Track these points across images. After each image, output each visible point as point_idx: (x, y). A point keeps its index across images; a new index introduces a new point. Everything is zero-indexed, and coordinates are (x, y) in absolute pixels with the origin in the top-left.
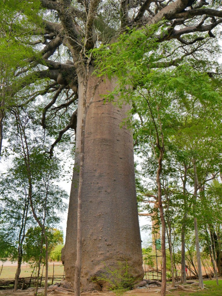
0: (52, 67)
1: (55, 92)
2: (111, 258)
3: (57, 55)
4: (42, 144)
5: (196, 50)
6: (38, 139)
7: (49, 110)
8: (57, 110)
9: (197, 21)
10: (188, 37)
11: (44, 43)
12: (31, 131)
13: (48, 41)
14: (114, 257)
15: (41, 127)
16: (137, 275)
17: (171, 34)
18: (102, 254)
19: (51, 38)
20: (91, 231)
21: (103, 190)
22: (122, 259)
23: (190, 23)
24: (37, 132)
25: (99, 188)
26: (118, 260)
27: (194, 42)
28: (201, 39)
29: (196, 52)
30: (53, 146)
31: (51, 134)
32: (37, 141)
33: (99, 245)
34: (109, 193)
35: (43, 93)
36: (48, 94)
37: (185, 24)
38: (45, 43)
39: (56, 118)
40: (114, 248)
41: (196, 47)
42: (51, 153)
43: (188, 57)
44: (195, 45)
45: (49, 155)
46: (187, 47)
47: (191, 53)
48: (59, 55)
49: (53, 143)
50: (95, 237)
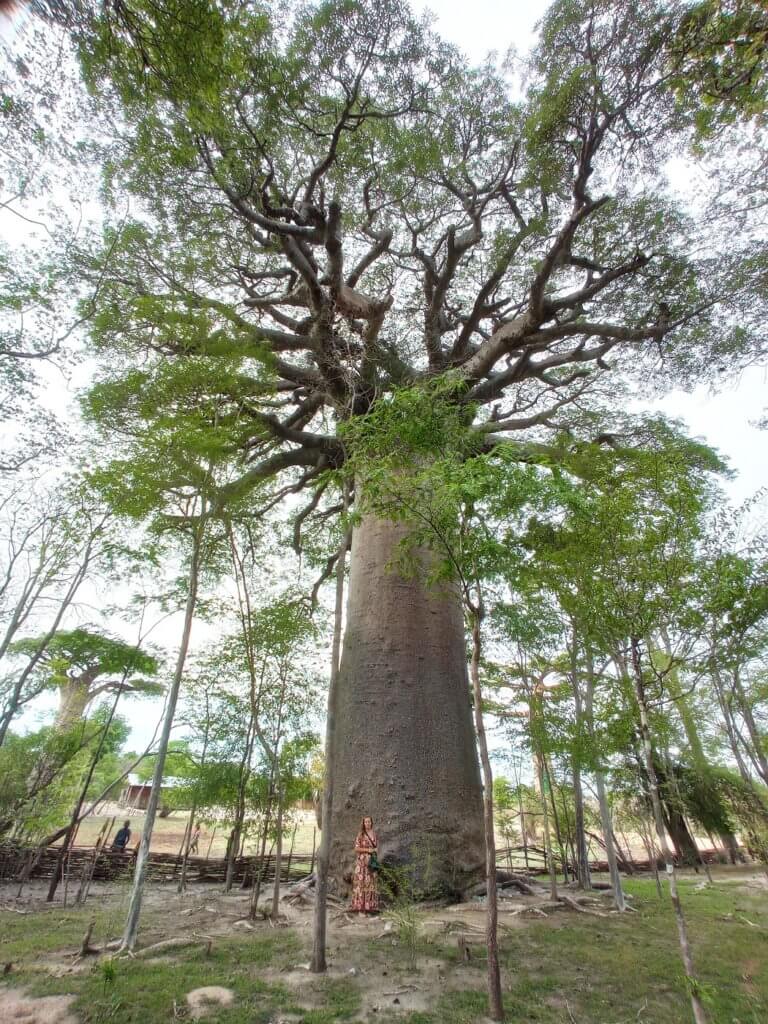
0: (310, 442)
1: (318, 486)
2: (415, 827)
3: (321, 419)
4: (296, 582)
5: (580, 393)
6: (289, 574)
7: (310, 517)
8: (326, 518)
9: (574, 342)
10: (562, 371)
11: (294, 404)
12: (276, 559)
13: (302, 398)
14: (420, 825)
15: (293, 552)
16: (473, 865)
17: (524, 371)
18: (394, 817)
19: (307, 393)
20: (373, 766)
21: (397, 680)
22: (438, 830)
23: (562, 346)
24: (286, 560)
25: (390, 676)
26: (430, 831)
27: (573, 378)
28: (584, 374)
29: (581, 397)
30: (316, 586)
31: (313, 563)
32: (286, 578)
33: (391, 798)
34: (409, 686)
35: (297, 489)
36: (307, 490)
37: (553, 348)
38: (296, 401)
39: (323, 532)
40: (420, 805)
41: (579, 387)
42: (314, 598)
43: (565, 407)
44: (578, 384)
45: (309, 603)
46: (562, 390)
47: (571, 399)
48: (325, 419)
49: (316, 580)
50: (381, 780)
